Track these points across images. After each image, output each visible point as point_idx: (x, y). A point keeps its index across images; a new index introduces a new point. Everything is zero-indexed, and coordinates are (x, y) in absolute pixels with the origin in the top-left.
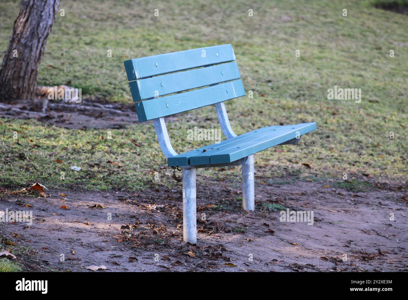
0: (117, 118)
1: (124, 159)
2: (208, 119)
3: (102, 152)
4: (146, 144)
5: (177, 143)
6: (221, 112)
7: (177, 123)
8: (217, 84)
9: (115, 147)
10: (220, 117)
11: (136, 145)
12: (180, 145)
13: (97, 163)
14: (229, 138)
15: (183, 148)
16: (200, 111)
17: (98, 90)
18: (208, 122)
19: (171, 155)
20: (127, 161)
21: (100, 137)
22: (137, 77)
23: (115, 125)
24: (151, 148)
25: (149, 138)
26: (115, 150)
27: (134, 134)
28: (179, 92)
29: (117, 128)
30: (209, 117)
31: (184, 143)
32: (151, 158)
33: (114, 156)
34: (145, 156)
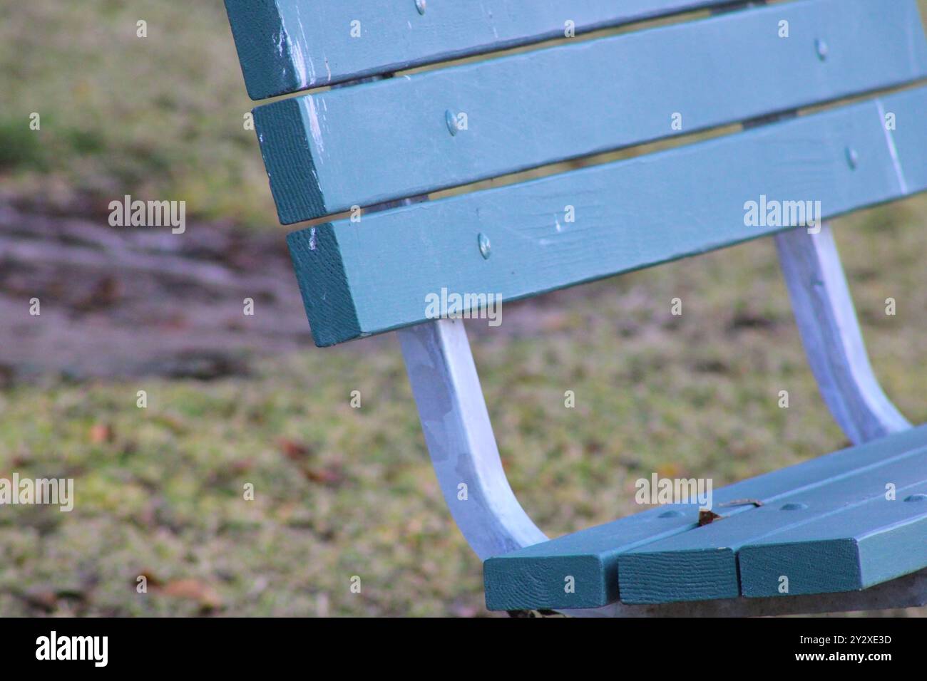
0: (203, 315)
1: (239, 560)
2: (744, 322)
3: (104, 523)
4: (370, 473)
5: (560, 465)
6: (815, 281)
7: (565, 348)
8: (791, 112)
9: (184, 486)
10: (807, 313)
11: (312, 477)
12: (577, 478)
13: (72, 584)
14: (865, 438)
15: (593, 491)
16: (697, 270)
17: (87, 144)
18: (750, 338)
19: (510, 541)
20: (257, 571)
21: (97, 433)
22: (303, 76)
23: (188, 355)
24: (403, 492)
25: (394, 432)
26: (182, 510)
27: (298, 411)
28: (576, 162)
29: (204, 377)
30: (757, 308)
31: (597, 463)
32: (403, 555)
33: (175, 547)
34: (363, 546)
